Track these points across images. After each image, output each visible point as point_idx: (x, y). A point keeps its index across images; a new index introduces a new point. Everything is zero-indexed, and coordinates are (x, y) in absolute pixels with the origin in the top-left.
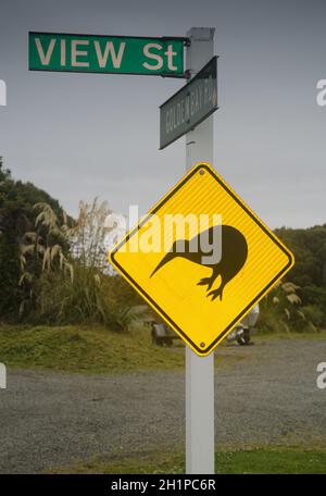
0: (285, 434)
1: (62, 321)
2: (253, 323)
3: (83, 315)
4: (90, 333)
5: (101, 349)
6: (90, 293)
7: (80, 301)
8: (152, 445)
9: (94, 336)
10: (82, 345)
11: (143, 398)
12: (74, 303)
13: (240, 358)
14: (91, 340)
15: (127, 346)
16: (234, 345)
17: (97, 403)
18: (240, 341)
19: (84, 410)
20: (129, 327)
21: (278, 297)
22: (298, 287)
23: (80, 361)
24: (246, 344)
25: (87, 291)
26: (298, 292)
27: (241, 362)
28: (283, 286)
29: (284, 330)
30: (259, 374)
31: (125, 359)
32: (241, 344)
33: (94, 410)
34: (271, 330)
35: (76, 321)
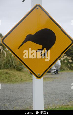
0: (69, 102)
1: (3, 68)
2: (59, 68)
3: (9, 66)
4: (11, 71)
5: (14, 76)
6: (11, 60)
7: (8, 63)
8: (27, 106)
9: (12, 73)
10: (9, 75)
11: (26, 91)
12: (6, 63)
13: (55, 78)
14: (11, 74)
15: (22, 75)
16: (53, 74)
17: (11, 93)
18: (55, 73)
19: (7, 95)
20: (23, 69)
21: (66, 60)
22: (71, 58)
23: (8, 80)
24: (57, 74)
25: (10, 59)
26: (71, 59)
27: (55, 79)
28: (67, 58)
29: (68, 70)
30: (61, 83)
31: (21, 79)
32: (55, 74)
33: (10, 95)
34: (64, 70)
35: (7, 68)
